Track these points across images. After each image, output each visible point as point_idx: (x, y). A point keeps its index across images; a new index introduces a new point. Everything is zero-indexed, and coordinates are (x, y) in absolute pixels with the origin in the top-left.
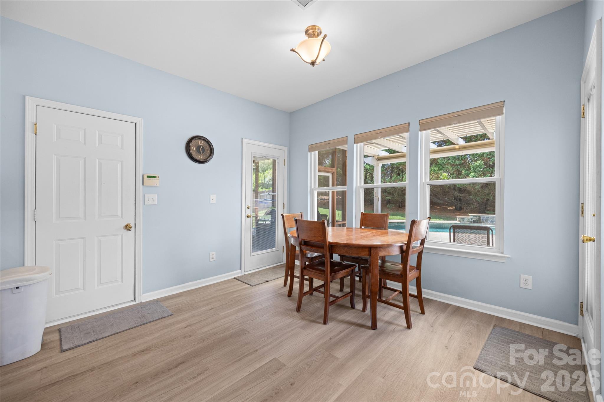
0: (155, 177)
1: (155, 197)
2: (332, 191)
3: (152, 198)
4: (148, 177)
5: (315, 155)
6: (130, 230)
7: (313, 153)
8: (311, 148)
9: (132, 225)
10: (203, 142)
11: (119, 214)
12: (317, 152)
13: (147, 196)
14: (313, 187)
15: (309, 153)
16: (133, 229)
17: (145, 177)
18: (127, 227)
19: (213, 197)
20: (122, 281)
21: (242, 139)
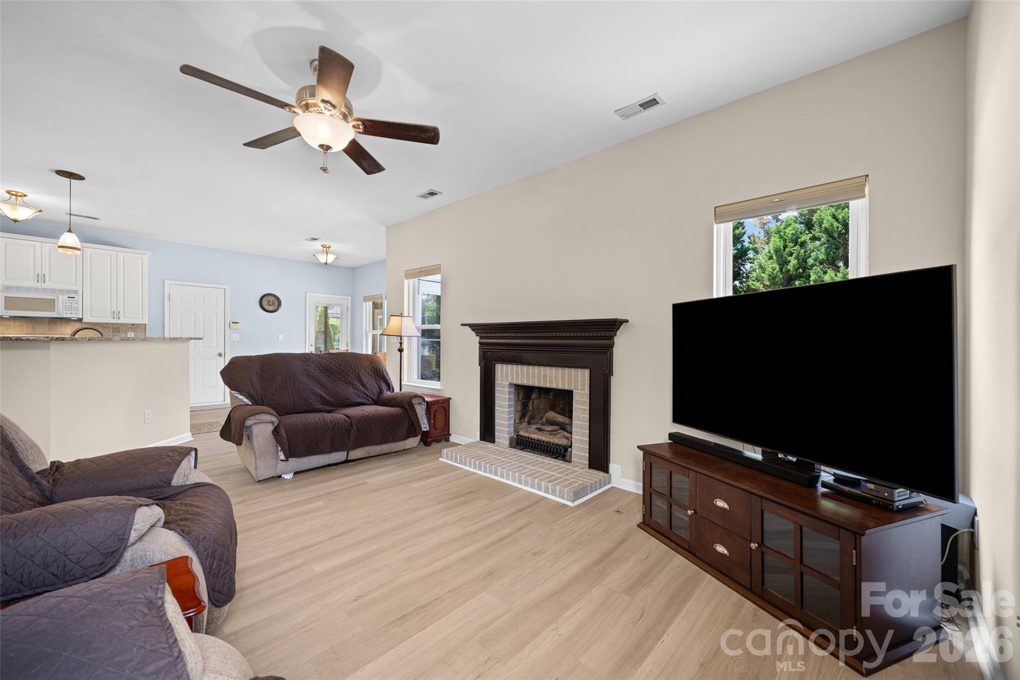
0: (238, 323)
1: (238, 336)
2: (373, 334)
3: (236, 337)
4: (233, 323)
5: (369, 305)
6: (221, 356)
7: (368, 303)
8: (366, 299)
9: (223, 353)
10: (272, 297)
11: (215, 346)
12: (371, 303)
13: (232, 335)
14: (367, 330)
15: (364, 304)
16: (223, 356)
17: (231, 323)
18: (220, 355)
19: (281, 336)
20: (216, 388)
21: (306, 293)
